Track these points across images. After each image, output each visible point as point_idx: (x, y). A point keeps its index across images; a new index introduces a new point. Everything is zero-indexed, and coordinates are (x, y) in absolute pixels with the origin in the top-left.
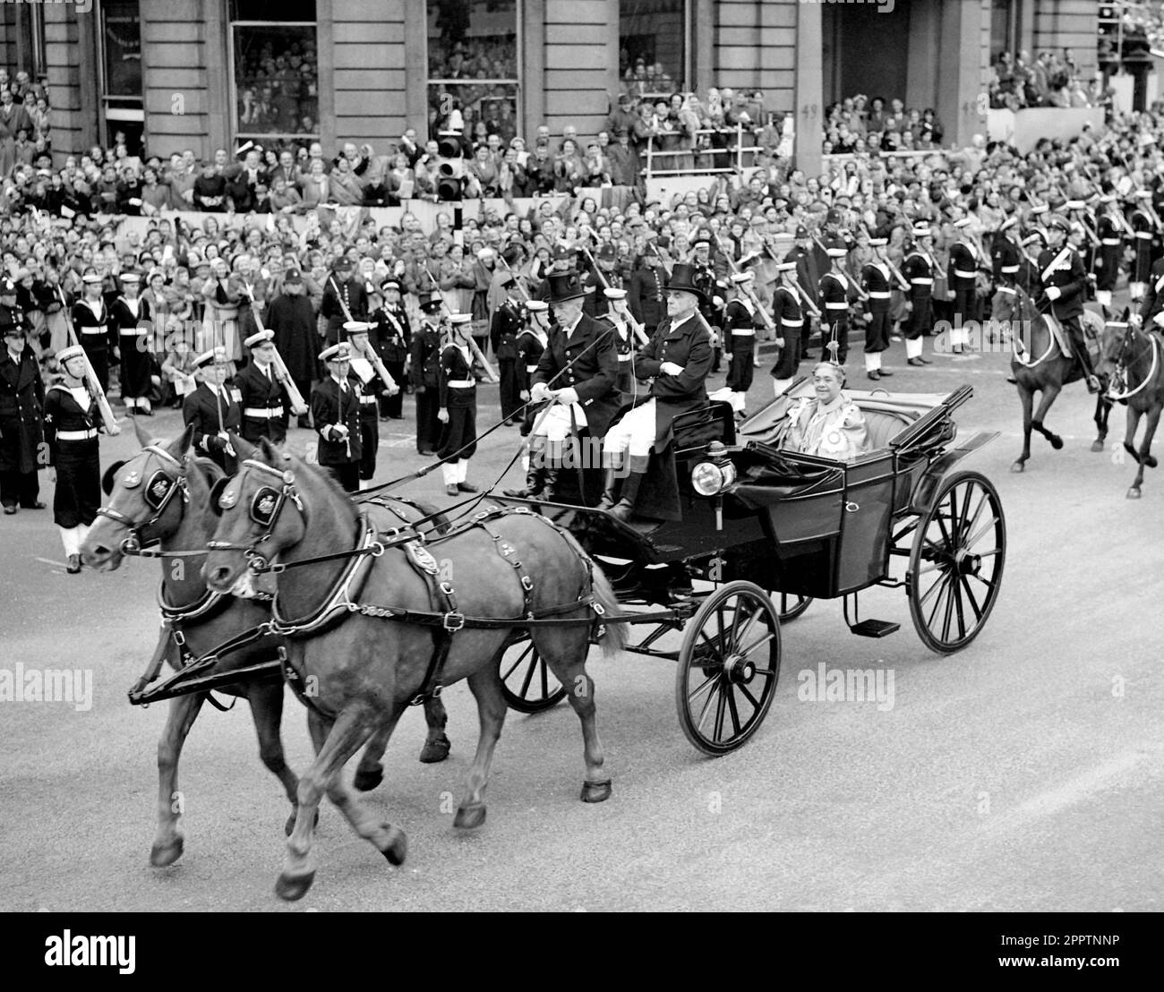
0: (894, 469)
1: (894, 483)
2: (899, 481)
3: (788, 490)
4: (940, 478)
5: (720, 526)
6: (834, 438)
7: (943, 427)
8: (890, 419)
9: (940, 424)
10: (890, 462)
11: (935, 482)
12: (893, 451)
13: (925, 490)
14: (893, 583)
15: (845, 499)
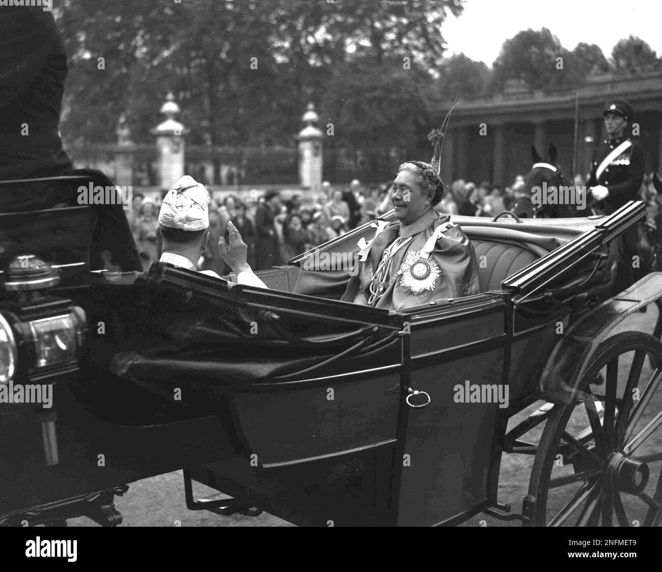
0: (507, 329)
1: (507, 355)
2: (516, 351)
3: (263, 369)
4: (588, 345)
5: (53, 454)
6: (420, 270)
7: (596, 264)
8: (512, 251)
9: (592, 258)
10: (501, 315)
11: (582, 349)
12: (506, 298)
13: (562, 362)
14: (503, 513)
15: (406, 382)
